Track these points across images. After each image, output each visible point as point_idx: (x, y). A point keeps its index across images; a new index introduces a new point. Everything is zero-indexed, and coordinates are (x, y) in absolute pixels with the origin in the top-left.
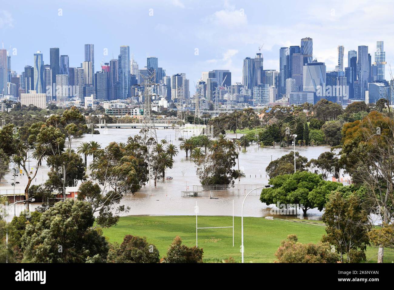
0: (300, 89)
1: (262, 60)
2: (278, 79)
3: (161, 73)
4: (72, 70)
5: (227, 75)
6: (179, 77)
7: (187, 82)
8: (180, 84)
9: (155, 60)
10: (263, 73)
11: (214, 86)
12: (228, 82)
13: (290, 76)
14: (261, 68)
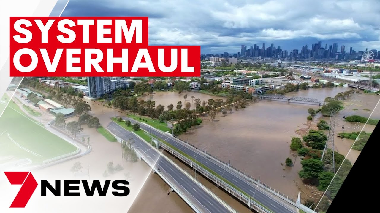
0: (317, 54)
1: (307, 47)
2: (311, 51)
3: (281, 50)
4: (260, 49)
5: (297, 51)
6: (285, 51)
7: (287, 52)
8: (285, 53)
9: (280, 47)
10: (307, 50)
11: (294, 54)
12: (297, 53)
13: (315, 51)
14: (307, 49)
